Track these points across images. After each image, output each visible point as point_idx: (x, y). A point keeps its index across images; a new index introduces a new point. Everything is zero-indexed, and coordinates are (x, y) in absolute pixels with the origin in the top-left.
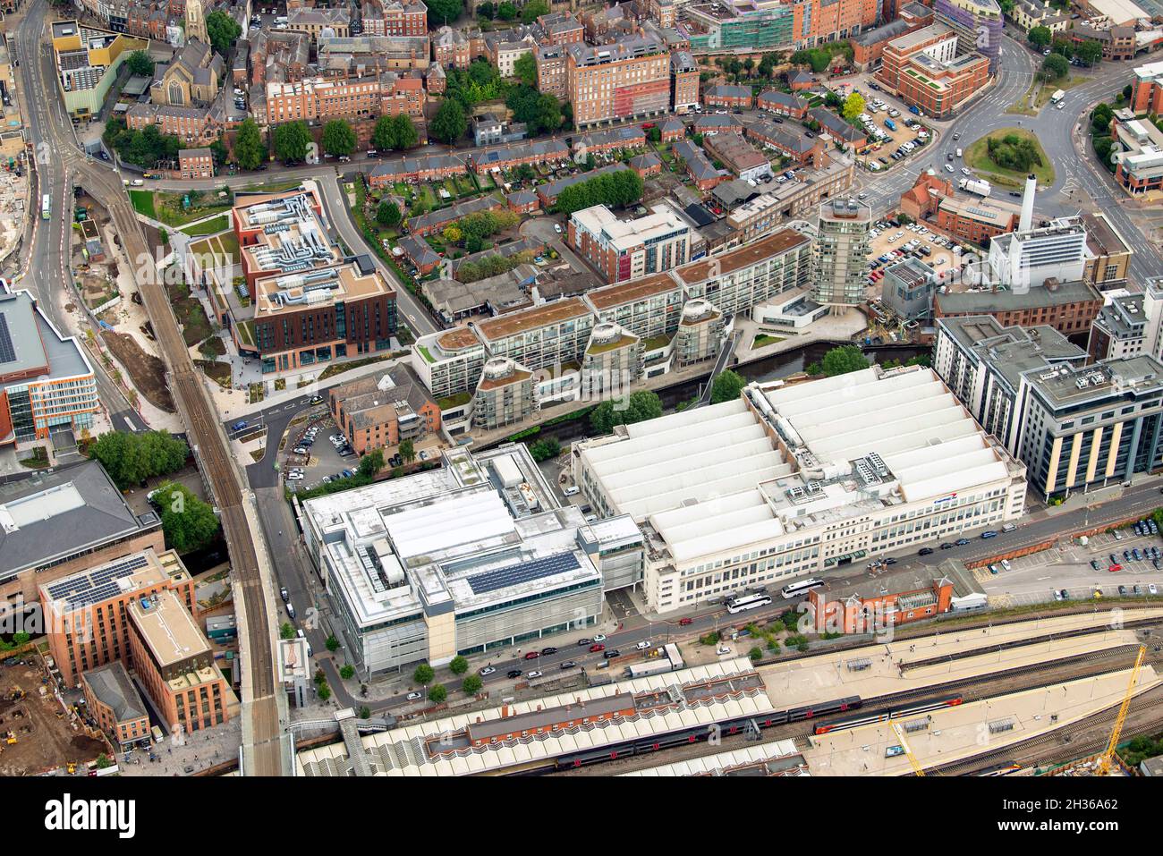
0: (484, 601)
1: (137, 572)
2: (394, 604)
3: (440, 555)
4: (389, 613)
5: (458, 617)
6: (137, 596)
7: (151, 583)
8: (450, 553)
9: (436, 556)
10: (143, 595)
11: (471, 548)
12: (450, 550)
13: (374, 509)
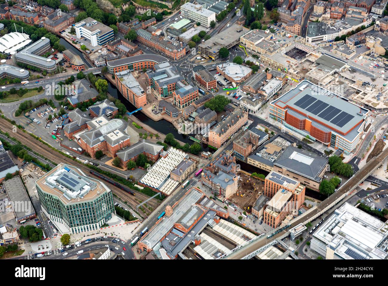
0: (344, 255)
1: (291, 184)
2: (326, 237)
3: (348, 237)
4: (322, 238)
5: (335, 254)
6: (284, 188)
7: (290, 188)
8: (351, 239)
9: (347, 237)
10: (286, 189)
11: (358, 243)
12: (352, 239)
13: (352, 216)
